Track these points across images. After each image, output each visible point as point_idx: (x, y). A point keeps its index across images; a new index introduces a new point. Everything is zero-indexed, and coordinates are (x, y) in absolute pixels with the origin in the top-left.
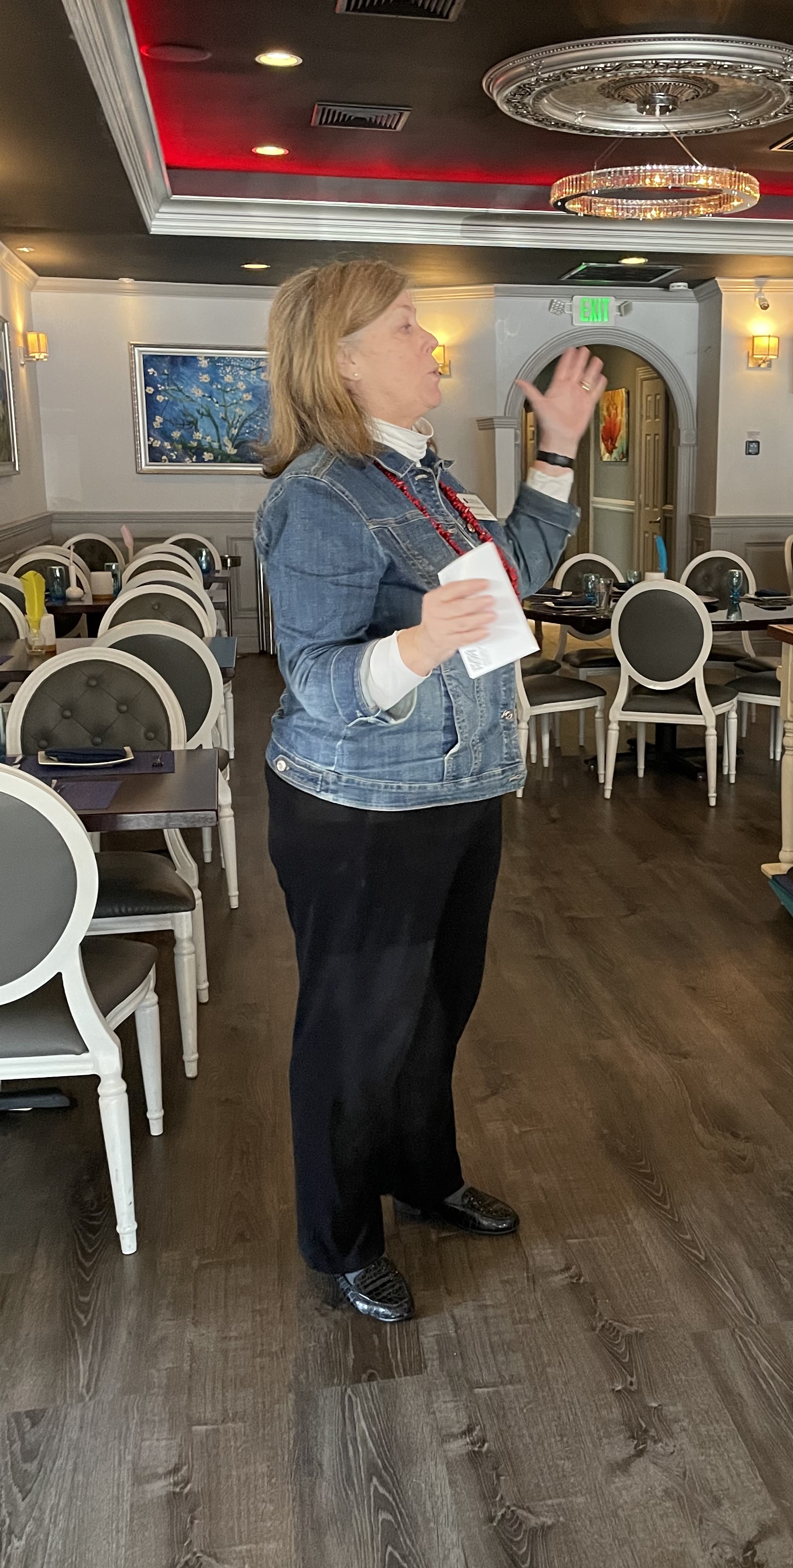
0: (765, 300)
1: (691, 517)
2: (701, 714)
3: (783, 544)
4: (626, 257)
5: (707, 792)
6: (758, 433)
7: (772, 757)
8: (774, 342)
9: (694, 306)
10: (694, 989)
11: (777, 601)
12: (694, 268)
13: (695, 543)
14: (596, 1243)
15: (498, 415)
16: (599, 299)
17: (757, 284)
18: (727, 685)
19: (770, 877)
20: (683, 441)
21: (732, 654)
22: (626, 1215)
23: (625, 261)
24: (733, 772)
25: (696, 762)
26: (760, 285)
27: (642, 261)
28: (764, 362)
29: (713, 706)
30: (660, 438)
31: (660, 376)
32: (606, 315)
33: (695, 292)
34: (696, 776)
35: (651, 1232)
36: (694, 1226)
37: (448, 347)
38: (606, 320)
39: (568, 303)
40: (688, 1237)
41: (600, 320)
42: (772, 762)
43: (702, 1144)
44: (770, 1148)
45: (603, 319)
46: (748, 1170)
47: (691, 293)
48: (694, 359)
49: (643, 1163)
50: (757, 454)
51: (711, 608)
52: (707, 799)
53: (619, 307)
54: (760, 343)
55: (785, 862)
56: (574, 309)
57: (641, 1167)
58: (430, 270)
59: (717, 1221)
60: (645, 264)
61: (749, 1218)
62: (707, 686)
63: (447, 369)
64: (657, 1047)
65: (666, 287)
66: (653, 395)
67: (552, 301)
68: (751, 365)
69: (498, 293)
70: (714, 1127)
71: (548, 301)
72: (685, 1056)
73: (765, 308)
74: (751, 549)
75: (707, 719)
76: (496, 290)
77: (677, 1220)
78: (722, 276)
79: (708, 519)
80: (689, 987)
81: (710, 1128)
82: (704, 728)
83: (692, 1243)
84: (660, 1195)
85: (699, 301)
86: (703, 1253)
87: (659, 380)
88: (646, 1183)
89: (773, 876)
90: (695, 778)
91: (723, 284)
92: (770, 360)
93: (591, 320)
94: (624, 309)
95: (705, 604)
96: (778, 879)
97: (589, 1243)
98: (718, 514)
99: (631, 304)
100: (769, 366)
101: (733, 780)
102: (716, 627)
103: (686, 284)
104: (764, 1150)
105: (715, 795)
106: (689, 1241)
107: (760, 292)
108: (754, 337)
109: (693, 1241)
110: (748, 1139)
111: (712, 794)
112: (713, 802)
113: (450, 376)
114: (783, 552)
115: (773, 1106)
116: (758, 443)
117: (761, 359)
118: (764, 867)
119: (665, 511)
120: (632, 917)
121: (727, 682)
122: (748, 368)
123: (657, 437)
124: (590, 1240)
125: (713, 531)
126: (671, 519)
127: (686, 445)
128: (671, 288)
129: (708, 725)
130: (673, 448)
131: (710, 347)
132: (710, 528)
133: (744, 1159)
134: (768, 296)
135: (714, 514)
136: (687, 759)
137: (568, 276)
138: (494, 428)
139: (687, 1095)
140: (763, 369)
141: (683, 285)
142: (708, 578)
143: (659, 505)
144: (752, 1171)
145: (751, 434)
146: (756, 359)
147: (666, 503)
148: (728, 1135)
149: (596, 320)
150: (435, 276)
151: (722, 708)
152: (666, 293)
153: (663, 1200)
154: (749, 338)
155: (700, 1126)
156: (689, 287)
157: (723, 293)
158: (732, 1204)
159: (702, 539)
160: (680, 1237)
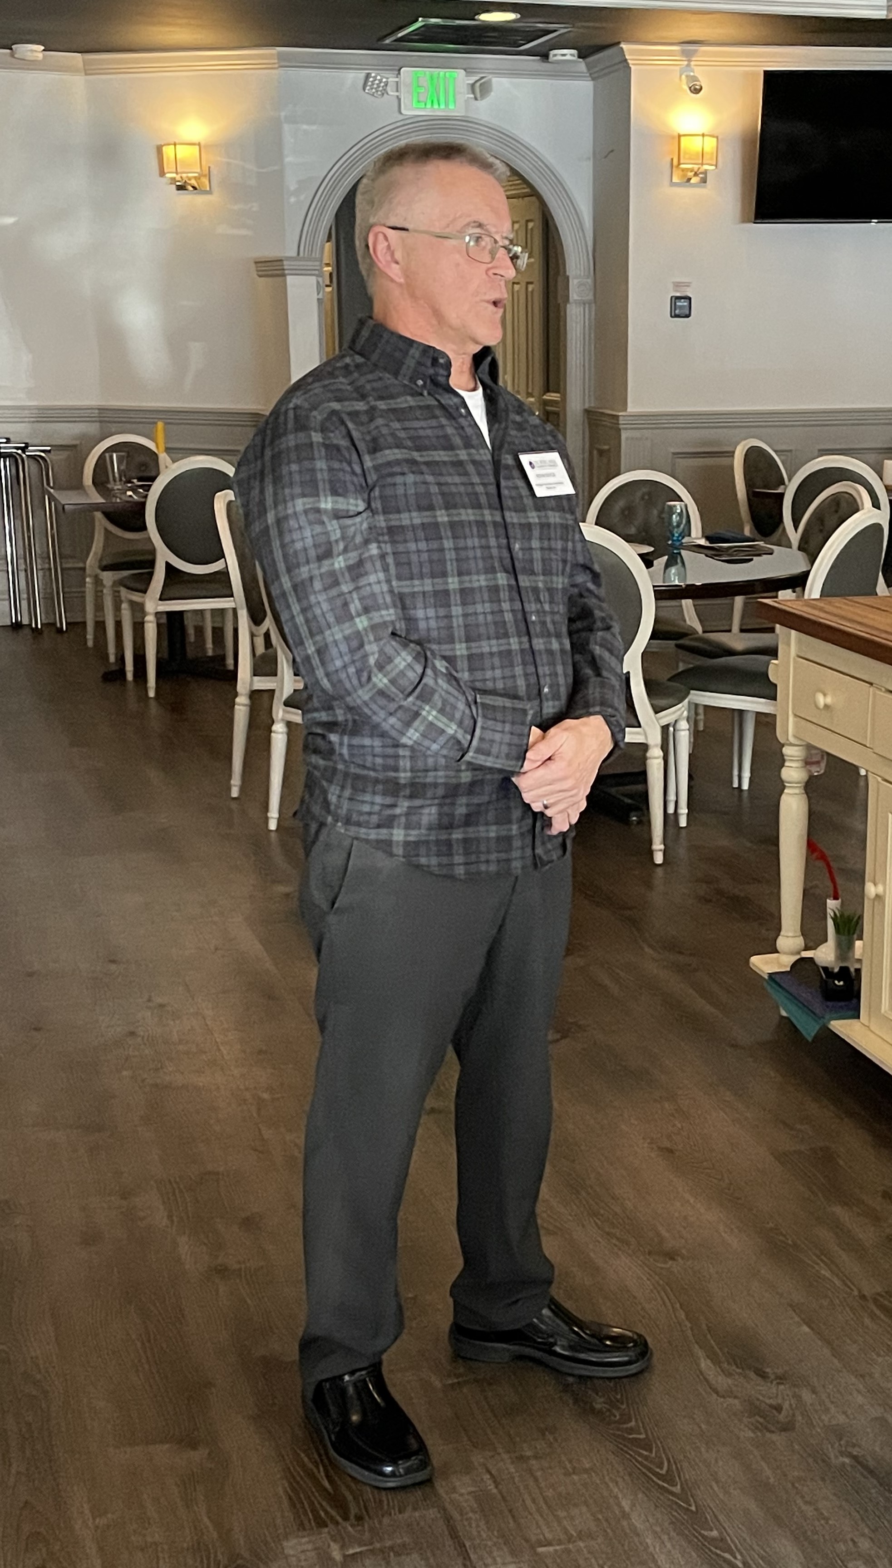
0: (695, 79)
1: (587, 412)
2: (640, 726)
3: (732, 454)
4: (488, 11)
5: (650, 842)
6: (688, 285)
7: (736, 785)
8: (710, 144)
9: (585, 87)
10: (671, 1151)
11: (739, 550)
12: (588, 27)
13: (595, 452)
14: (579, 1551)
15: (287, 254)
16: (442, 72)
17: (684, 53)
18: (669, 680)
19: (766, 977)
20: (574, 295)
21: (676, 629)
22: (619, 1505)
23: (486, 17)
24: (684, 810)
25: (627, 796)
26: (688, 55)
27: (510, 16)
28: (696, 174)
29: (656, 712)
30: (536, 288)
31: (534, 193)
32: (451, 99)
33: (587, 65)
34: (628, 816)
35: (658, 1529)
36: (721, 1518)
37: (206, 146)
38: (451, 106)
39: (392, 80)
40: (715, 1533)
41: (443, 106)
42: (736, 792)
43: (717, 1393)
44: (814, 1392)
45: (447, 104)
46: (787, 1427)
47: (582, 66)
48: (586, 170)
49: (633, 1424)
50: (688, 316)
51: (647, 560)
52: (651, 853)
53: (473, 86)
54: (691, 145)
55: (785, 953)
56: (402, 88)
57: (631, 1431)
58: (169, 24)
59: (753, 1506)
60: (514, 21)
61: (799, 1501)
62: (648, 684)
63: (205, 181)
64: (628, 1244)
65: (545, 56)
66: (523, 222)
67: (368, 76)
68: (675, 180)
69: (285, 62)
70: (729, 1363)
71: (362, 75)
72: (671, 1256)
73: (697, 91)
74: (683, 463)
75: (649, 732)
76: (280, 56)
77: (693, 1508)
78: (628, 41)
79: (618, 416)
80: (660, 1149)
81: (726, 1365)
82: (644, 747)
83: (721, 1543)
84: (663, 1472)
85: (593, 79)
86: (739, 1557)
87: (534, 199)
88: (640, 1455)
89: (770, 974)
90: (626, 822)
91: (633, 52)
92: (705, 173)
93: (429, 106)
94: (480, 90)
95: (641, 555)
96: (777, 978)
97: (569, 1551)
98: (632, 408)
99: (490, 81)
100: (704, 181)
101: (683, 823)
102: (661, 594)
103: (574, 52)
104: (807, 1396)
105: (662, 847)
106: (714, 1539)
107: (688, 65)
108: (679, 136)
109: (722, 1540)
110: (781, 1379)
111: (658, 845)
112: (659, 858)
113: (210, 192)
114: (732, 468)
115: (809, 1327)
116: (690, 299)
117: (692, 170)
118: (755, 960)
119: (546, 403)
120: (564, 1042)
121: (669, 676)
122: (672, 184)
123: (530, 287)
124: (571, 1546)
125: (624, 435)
126: (557, 414)
127: (576, 301)
128: (551, 58)
129: (650, 742)
130: (558, 306)
131: (612, 151)
132: (619, 431)
133: (778, 1409)
134: (700, 73)
135: (626, 410)
136: (613, 791)
137: (394, 38)
138: (284, 275)
139: (683, 1316)
140: (694, 185)
141: (570, 54)
142: (628, 513)
143: (536, 393)
144: (794, 1429)
145: (677, 285)
146: (683, 170)
147: (547, 390)
148: (752, 1375)
149: (436, 106)
150: (180, 34)
151: (668, 717)
152: (545, 66)
153: (668, 1478)
154: (673, 137)
155: (709, 1362)
156: (579, 57)
157: (633, 68)
158: (772, 1480)
159: (606, 447)
160: (703, 1536)
